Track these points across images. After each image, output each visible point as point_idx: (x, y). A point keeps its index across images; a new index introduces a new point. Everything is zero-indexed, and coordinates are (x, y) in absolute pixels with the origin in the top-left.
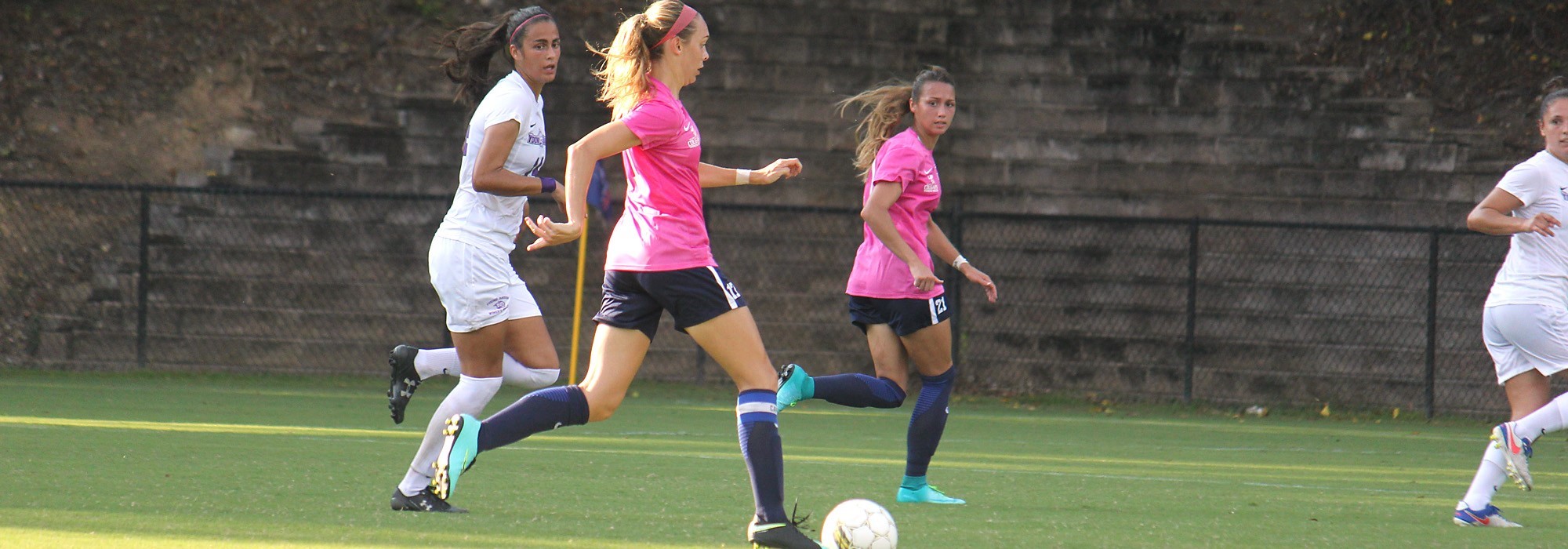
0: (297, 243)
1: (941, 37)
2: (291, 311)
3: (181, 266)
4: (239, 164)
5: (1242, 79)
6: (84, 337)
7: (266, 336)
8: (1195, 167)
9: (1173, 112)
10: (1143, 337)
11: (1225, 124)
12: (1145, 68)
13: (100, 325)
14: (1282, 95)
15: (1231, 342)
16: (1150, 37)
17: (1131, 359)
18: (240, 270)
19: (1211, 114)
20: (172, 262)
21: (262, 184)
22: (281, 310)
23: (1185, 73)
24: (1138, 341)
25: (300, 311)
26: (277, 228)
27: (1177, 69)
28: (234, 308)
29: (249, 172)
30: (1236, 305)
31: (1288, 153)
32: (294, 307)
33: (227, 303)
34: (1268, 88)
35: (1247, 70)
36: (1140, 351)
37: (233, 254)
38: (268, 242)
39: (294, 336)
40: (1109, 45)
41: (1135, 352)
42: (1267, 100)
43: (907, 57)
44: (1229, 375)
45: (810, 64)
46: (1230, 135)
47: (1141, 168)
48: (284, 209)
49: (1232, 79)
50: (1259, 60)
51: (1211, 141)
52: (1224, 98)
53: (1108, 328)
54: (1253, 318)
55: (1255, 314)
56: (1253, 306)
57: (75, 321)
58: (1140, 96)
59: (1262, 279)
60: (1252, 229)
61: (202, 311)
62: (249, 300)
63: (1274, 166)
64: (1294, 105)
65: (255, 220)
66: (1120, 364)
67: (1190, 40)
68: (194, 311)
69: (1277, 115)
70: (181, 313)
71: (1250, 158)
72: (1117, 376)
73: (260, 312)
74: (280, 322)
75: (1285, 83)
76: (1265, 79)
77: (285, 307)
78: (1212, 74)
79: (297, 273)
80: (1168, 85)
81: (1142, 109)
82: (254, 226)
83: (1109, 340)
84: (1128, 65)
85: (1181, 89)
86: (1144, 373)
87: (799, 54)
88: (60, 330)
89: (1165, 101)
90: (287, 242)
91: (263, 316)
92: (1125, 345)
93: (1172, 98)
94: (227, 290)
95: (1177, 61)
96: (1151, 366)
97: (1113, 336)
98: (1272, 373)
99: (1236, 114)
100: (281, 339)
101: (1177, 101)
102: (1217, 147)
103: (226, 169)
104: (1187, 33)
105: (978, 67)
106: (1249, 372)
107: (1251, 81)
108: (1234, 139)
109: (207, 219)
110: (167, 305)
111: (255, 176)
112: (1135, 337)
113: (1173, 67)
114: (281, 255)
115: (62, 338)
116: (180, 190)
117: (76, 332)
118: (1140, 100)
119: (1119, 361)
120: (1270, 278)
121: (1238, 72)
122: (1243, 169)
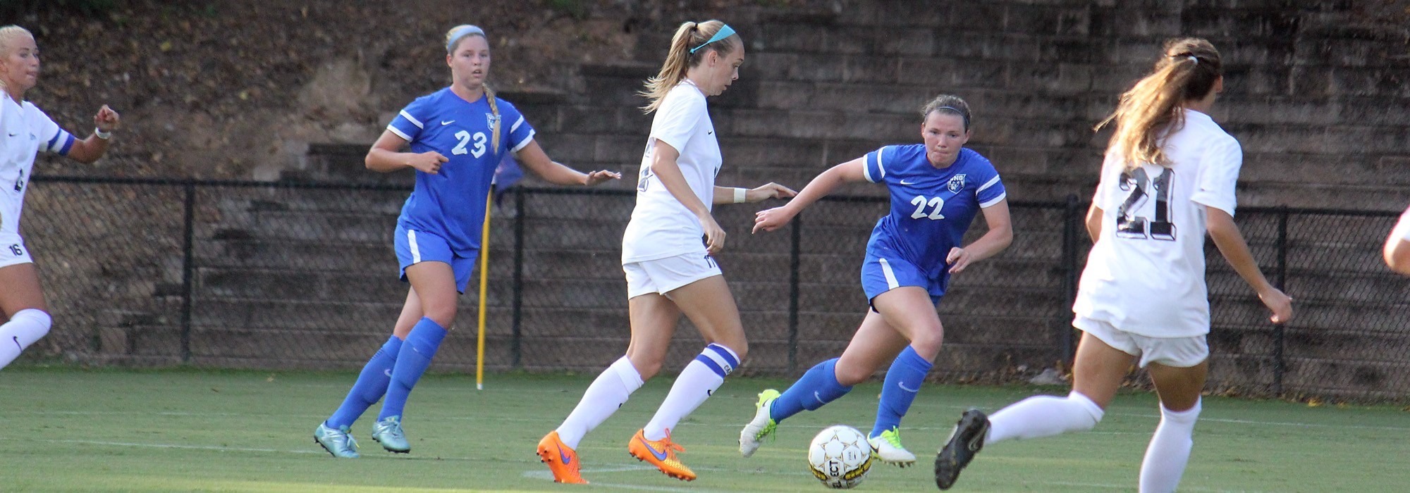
0: (375, 237)
1: (1083, 29)
2: (368, 305)
3: (249, 262)
4: (315, 157)
5: (1349, 68)
6: (143, 331)
7: (340, 329)
8: (1306, 156)
9: (1287, 101)
10: (1257, 328)
11: (1332, 113)
12: (1263, 57)
13: (163, 320)
14: (1385, 83)
15: (1338, 332)
16: (1268, 26)
17: (1247, 351)
18: (312, 264)
19: (1321, 102)
20: (242, 257)
21: (338, 177)
22: (357, 304)
23: (1297, 62)
24: (1253, 332)
25: (378, 305)
26: (355, 222)
27: (1291, 58)
28: (305, 302)
29: (325, 166)
30: (1342, 295)
31: (1390, 142)
32: (372, 301)
33: (299, 297)
34: (1373, 75)
35: (1355, 57)
36: (1254, 342)
37: (307, 248)
38: (344, 236)
39: (371, 329)
40: (1231, 34)
41: (1250, 343)
42: (1372, 90)
43: (1044, 48)
44: (1333, 365)
45: (936, 55)
46: (1338, 124)
47: (1258, 157)
48: (364, 204)
49: (1341, 68)
50: (1364, 48)
51: (1321, 129)
52: (1333, 87)
53: (1226, 320)
54: (1356, 309)
55: (1358, 304)
56: (1357, 296)
57: (135, 316)
58: (1259, 85)
59: (1365, 268)
60: (1356, 218)
61: (272, 305)
62: (323, 294)
63: (1378, 154)
64: (1395, 93)
65: (330, 214)
66: (1237, 356)
67: (1304, 27)
68: (263, 305)
69: (1380, 102)
70: (251, 306)
71: (1356, 146)
72: (1234, 367)
73: (336, 307)
74: (356, 316)
75: (1388, 71)
76: (1370, 68)
77: (361, 301)
78: (1323, 62)
79: (374, 267)
80: (1283, 73)
81: (1260, 99)
82: (329, 221)
83: (1226, 331)
84: (1248, 55)
85: (1295, 78)
86: (1257, 364)
87: (924, 46)
88: (120, 326)
89: (1280, 89)
90: (363, 237)
91: (339, 310)
92: (1241, 336)
93: (1287, 87)
94: (300, 283)
95: (1292, 51)
96: (1264, 357)
97: (1230, 327)
98: (1374, 363)
99: (1343, 100)
100: (356, 333)
101: (1291, 91)
102: (1326, 135)
103: (303, 164)
104: (1301, 22)
105: (1116, 58)
106: (1352, 363)
107: (1358, 68)
108: (1342, 127)
109: (278, 213)
110: (234, 300)
111: (331, 170)
112: (1251, 328)
113: (1288, 55)
114: (358, 249)
115: (122, 333)
116: (256, 184)
117: (138, 327)
118: (1259, 89)
119: (1235, 353)
120: (1372, 267)
121: (1346, 60)
122: (1348, 159)
